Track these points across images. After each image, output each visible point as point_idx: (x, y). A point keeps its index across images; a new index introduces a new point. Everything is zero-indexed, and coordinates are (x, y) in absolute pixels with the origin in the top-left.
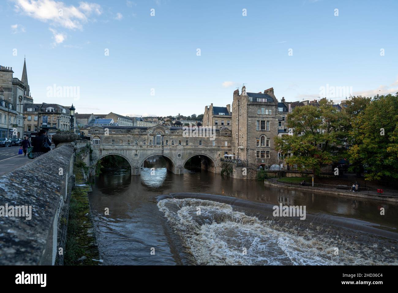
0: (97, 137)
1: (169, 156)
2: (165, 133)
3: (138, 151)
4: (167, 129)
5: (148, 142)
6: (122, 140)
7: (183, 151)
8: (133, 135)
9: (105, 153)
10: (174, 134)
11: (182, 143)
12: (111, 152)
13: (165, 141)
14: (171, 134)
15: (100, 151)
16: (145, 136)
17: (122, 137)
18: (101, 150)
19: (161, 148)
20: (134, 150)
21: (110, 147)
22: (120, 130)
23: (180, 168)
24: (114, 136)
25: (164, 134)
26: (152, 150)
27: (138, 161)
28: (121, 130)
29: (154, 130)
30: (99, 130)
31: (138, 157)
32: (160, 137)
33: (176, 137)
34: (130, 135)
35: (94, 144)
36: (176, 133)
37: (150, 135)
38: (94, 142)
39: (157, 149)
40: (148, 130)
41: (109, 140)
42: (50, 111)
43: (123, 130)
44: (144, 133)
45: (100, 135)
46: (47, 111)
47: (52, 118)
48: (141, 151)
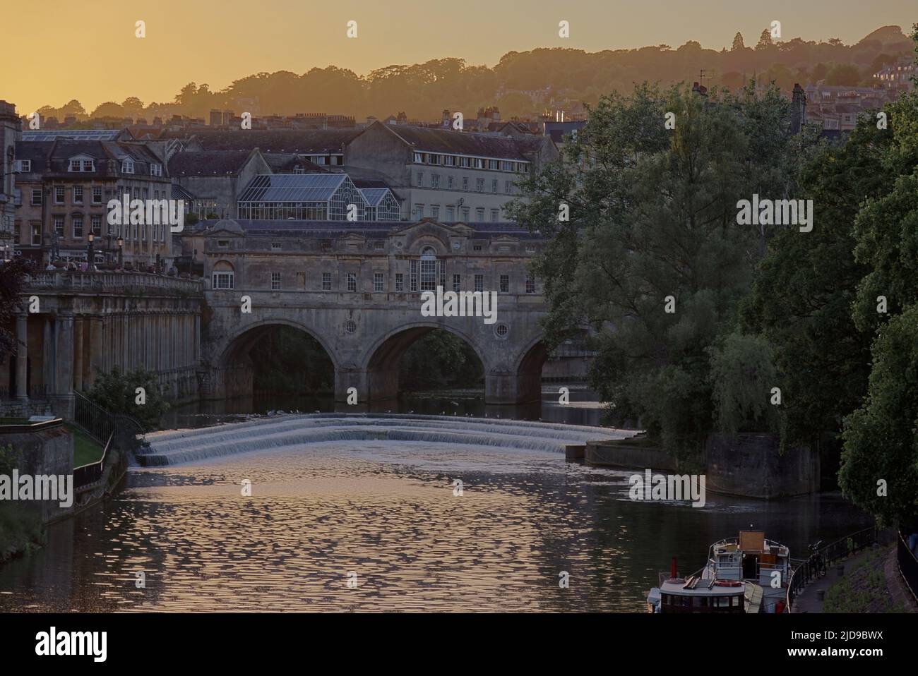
0: (223, 266)
1: (464, 331)
2: (450, 251)
3: (357, 313)
4: (455, 233)
5: (389, 283)
6: (304, 274)
7: (515, 314)
8: (341, 255)
9: (249, 319)
10: (483, 252)
11: (510, 285)
13: (451, 278)
14: (472, 252)
15: (233, 309)
16: (379, 261)
17: (306, 263)
20: (344, 307)
21: (267, 297)
22: (296, 239)
23: (500, 374)
24: (279, 260)
25: (445, 252)
26: (404, 308)
27: (357, 347)
28: (301, 240)
29: (411, 239)
30: (231, 240)
31: (357, 334)
32: (434, 262)
33: (490, 263)
34: (329, 259)
35: (215, 286)
36: (491, 251)
37: (396, 256)
38: (215, 281)
40: (392, 240)
41: (262, 274)
42: (82, 170)
43: (311, 241)
44: (377, 250)
45: (232, 259)
46: (70, 169)
47: (89, 196)
48: (368, 312)
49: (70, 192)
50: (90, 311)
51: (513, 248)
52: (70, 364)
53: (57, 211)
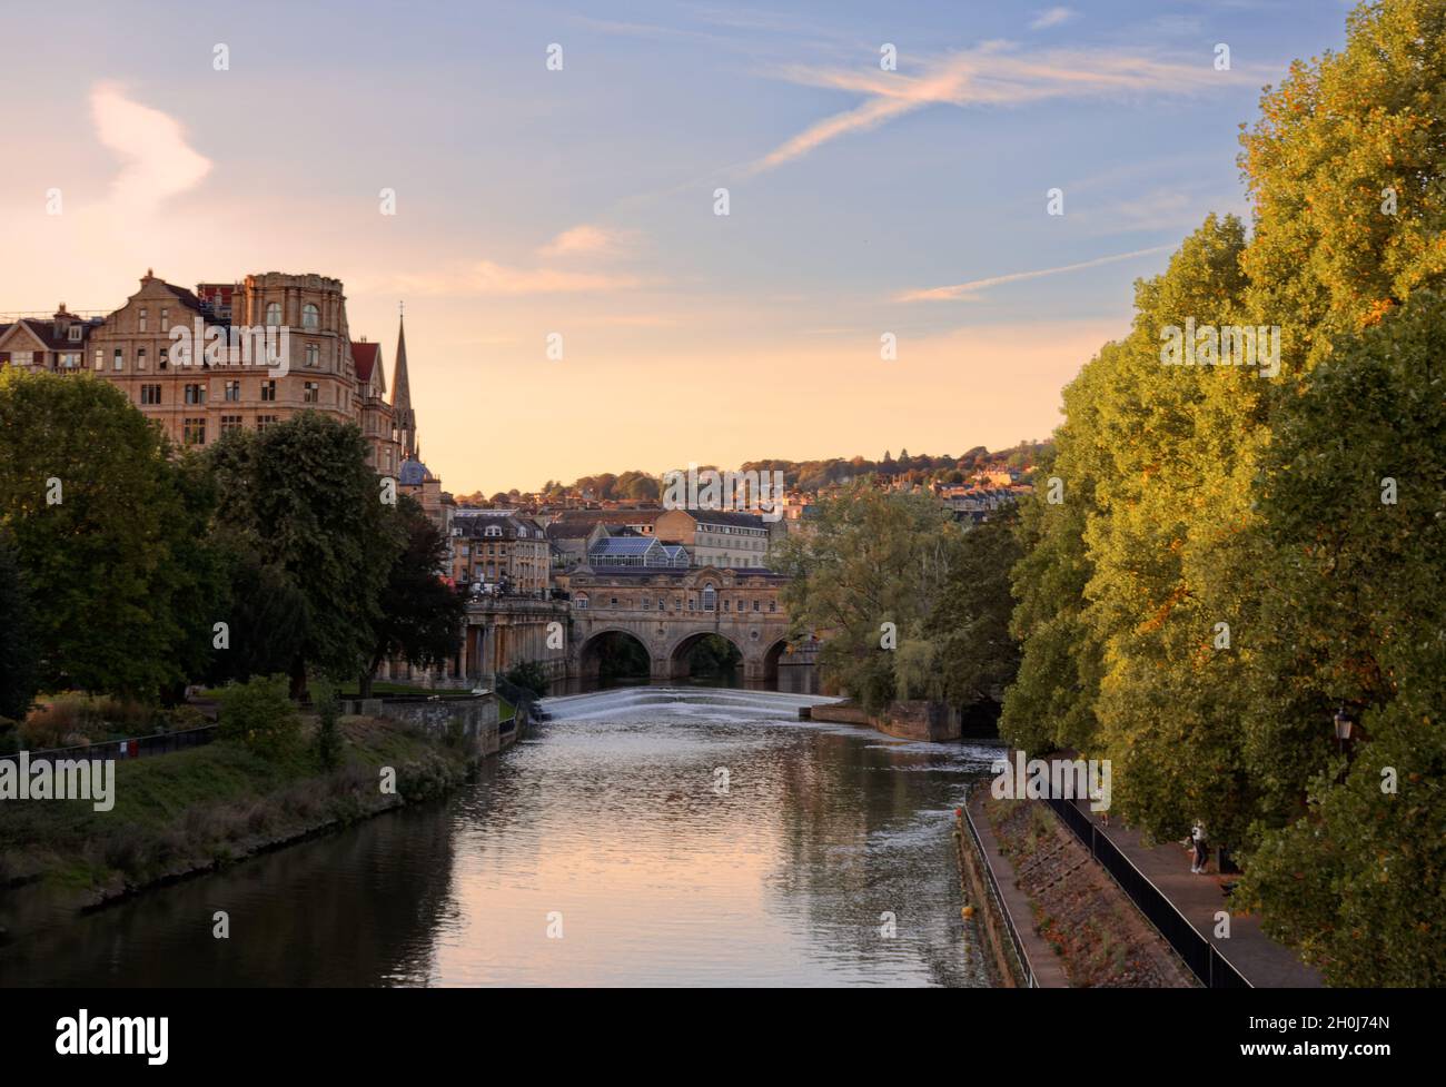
0: (582, 594)
1: (731, 636)
2: (722, 585)
3: (664, 624)
5: (685, 605)
6: (631, 600)
7: (763, 625)
9: (598, 628)
10: (743, 586)
11: (760, 607)
12: (609, 624)
14: (737, 587)
15: (586, 622)
16: (678, 591)
17: (633, 593)
18: (590, 622)
19: (713, 619)
21: (608, 614)
22: (626, 578)
23: (754, 662)
24: (616, 591)
25: (719, 586)
28: (629, 578)
29: (699, 578)
30: (586, 579)
31: (664, 638)
33: (747, 593)
34: (647, 590)
35: (576, 607)
36: (748, 586)
37: (689, 589)
39: (706, 619)
40: (686, 579)
41: (605, 599)
42: (494, 535)
43: (635, 579)
44: (677, 585)
45: (587, 591)
46: (486, 534)
47: (498, 551)
48: (671, 624)
49: (487, 549)
50: (505, 623)
51: (762, 584)
52: (492, 656)
53: (478, 560)
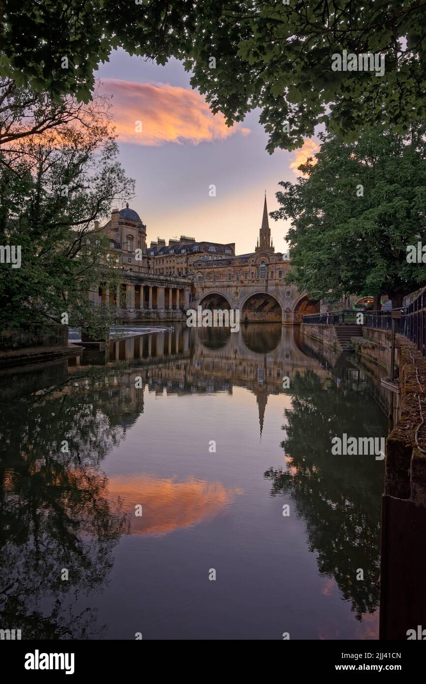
0: (199, 273)
1: (275, 295)
2: (270, 262)
3: (239, 288)
4: (271, 255)
5: (249, 276)
6: (223, 275)
7: (294, 287)
8: (233, 267)
9: (207, 292)
10: (281, 262)
12: (212, 290)
13: (270, 273)
14: (278, 262)
15: (201, 289)
16: (246, 268)
17: (223, 271)
18: (203, 288)
19: (265, 284)
20: (235, 286)
21: (211, 283)
24: (215, 270)
25: (268, 263)
26: (254, 286)
27: (239, 301)
28: (222, 262)
29: (257, 259)
30: (201, 264)
31: (239, 296)
32: (264, 267)
33: (285, 266)
34: (230, 268)
35: (198, 281)
36: (284, 261)
37: (252, 265)
38: (197, 279)
39: (260, 285)
40: (250, 259)
41: (211, 275)
43: (224, 262)
44: (246, 264)
45: (201, 271)
48: (242, 288)
